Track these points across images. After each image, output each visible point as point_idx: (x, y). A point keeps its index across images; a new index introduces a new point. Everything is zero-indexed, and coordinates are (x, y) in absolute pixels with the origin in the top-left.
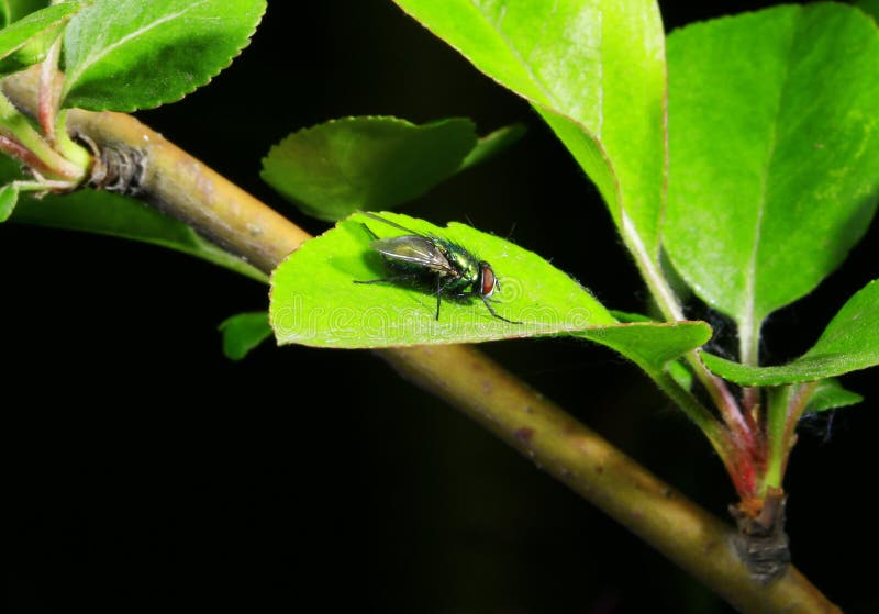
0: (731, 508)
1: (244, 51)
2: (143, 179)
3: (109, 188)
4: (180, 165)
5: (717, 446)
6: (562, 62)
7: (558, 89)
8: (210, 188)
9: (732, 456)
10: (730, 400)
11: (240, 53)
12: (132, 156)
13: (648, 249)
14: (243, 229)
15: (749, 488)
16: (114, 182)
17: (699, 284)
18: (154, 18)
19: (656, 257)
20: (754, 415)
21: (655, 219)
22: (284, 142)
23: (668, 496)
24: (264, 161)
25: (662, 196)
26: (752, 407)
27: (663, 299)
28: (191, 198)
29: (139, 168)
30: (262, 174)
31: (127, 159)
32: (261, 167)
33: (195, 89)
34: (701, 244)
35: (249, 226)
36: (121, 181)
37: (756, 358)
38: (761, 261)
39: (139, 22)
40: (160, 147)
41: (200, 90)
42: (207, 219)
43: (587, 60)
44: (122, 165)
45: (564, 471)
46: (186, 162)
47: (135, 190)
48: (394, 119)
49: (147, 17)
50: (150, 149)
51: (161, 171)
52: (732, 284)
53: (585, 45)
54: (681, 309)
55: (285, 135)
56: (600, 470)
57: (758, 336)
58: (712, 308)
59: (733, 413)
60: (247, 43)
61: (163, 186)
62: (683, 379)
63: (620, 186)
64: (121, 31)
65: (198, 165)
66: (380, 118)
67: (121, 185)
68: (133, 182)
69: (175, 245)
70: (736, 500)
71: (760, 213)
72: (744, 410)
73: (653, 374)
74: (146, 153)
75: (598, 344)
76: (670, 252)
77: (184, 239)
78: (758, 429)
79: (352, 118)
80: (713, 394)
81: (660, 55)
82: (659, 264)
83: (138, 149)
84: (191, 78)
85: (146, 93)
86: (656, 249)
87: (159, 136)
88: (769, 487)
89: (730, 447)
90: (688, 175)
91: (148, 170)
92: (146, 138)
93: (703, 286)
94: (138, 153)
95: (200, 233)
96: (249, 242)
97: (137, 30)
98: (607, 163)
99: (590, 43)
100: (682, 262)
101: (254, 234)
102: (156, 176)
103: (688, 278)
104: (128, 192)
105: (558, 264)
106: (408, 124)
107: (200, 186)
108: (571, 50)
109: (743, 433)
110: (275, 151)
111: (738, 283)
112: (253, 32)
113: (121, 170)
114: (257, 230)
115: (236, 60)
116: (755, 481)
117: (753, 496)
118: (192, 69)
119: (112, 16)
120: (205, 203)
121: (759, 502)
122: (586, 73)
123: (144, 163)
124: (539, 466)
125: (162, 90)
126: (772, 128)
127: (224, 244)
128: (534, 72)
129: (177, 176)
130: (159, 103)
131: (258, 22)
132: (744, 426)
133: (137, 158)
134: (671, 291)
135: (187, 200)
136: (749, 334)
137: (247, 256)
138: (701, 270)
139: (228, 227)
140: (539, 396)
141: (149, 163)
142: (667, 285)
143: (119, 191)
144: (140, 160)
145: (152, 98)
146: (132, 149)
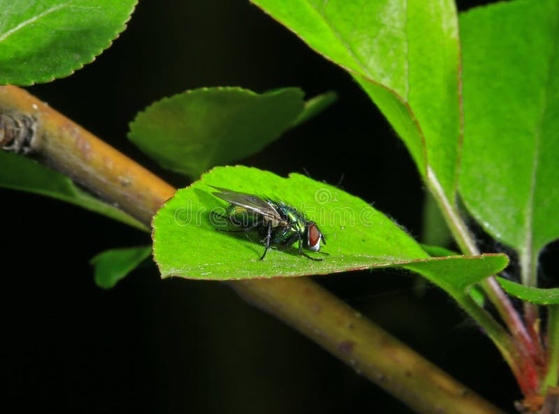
0: (517, 404)
1: (122, 35)
2: (34, 141)
3: (5, 148)
4: (64, 129)
5: (506, 354)
6: (375, 41)
7: (372, 63)
8: (88, 147)
9: (518, 362)
10: (514, 316)
11: (118, 36)
12: (24, 122)
13: (447, 194)
14: (115, 180)
15: (532, 387)
16: (11, 143)
17: (488, 221)
18: (45, 8)
19: (454, 199)
20: (536, 327)
21: (452, 168)
22: (149, 109)
23: (465, 395)
24: (132, 125)
25: (458, 150)
26: (534, 321)
27: (460, 235)
28: (72, 155)
29: (30, 132)
30: (130, 135)
31: (21, 125)
32: (127, 130)
33: (82, 66)
34: (488, 189)
35: (120, 178)
36: (16, 142)
37: (534, 281)
38: (537, 203)
39: (33, 11)
40: (47, 114)
41: (87, 67)
42: (86, 173)
43: (396, 40)
44: (16, 129)
45: (379, 376)
46: (68, 126)
47: (26, 150)
48: (240, 89)
49: (39, 7)
50: (39, 115)
51: (48, 133)
52: (514, 221)
53: (394, 27)
54: (474, 242)
55: (149, 103)
56: (409, 374)
57: (536, 263)
58: (498, 241)
59: (519, 327)
60: (124, 28)
61: (51, 147)
62: (479, 300)
63: (427, 142)
64: (19, 19)
65: (78, 129)
66: (229, 88)
67: (16, 146)
68: (26, 143)
69: (56, 195)
70: (521, 397)
71: (535, 163)
72: (527, 324)
73: (456, 296)
74: (35, 119)
75: (412, 272)
76: (463, 195)
77: (64, 189)
78: (539, 340)
79: (205, 89)
80: (501, 312)
81: (455, 34)
82: (456, 206)
83: (29, 116)
84: (78, 57)
85: (41, 69)
86: (453, 194)
87: (45, 105)
88: (550, 387)
89: (517, 355)
90: (476, 133)
91: (37, 133)
92: (35, 107)
93: (491, 224)
94: (29, 120)
95: (78, 185)
96: (120, 191)
97: (31, 18)
98: (416, 123)
99: (398, 25)
100: (473, 203)
101: (124, 185)
102: (44, 138)
103: (478, 217)
104: (21, 151)
105: (378, 207)
106: (251, 93)
107: (80, 146)
108: (382, 31)
109: (526, 343)
110: (140, 116)
111: (519, 221)
112: (129, 18)
113: (15, 133)
114: (127, 181)
115: (115, 42)
116: (537, 381)
117: (536, 394)
118: (79, 50)
119: (10, 6)
120: (85, 160)
121: (541, 399)
122: (394, 50)
123: (34, 128)
124: (359, 371)
125: (55, 67)
126: (542, 93)
127: (99, 193)
128: (351, 49)
129: (61, 137)
130: (53, 78)
131: (132, 10)
132: (527, 337)
133: (28, 123)
134: (466, 228)
135: (70, 157)
136: (528, 262)
137: (119, 203)
138: (489, 210)
139: (103, 179)
140: (358, 315)
141: (38, 128)
142: (462, 222)
143: (13, 150)
144: (31, 125)
145: (47, 74)
146: (25, 116)
